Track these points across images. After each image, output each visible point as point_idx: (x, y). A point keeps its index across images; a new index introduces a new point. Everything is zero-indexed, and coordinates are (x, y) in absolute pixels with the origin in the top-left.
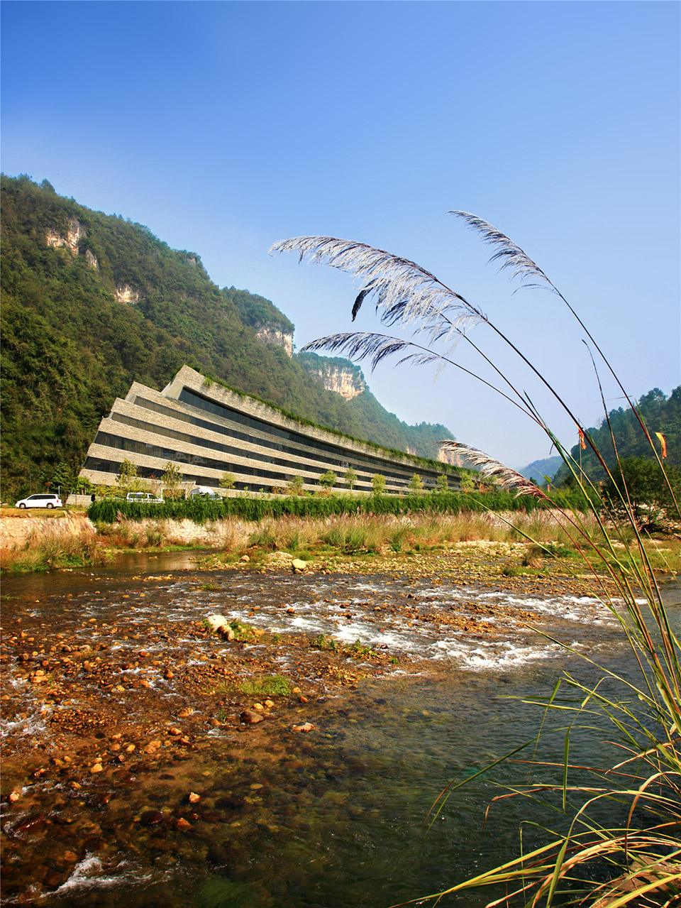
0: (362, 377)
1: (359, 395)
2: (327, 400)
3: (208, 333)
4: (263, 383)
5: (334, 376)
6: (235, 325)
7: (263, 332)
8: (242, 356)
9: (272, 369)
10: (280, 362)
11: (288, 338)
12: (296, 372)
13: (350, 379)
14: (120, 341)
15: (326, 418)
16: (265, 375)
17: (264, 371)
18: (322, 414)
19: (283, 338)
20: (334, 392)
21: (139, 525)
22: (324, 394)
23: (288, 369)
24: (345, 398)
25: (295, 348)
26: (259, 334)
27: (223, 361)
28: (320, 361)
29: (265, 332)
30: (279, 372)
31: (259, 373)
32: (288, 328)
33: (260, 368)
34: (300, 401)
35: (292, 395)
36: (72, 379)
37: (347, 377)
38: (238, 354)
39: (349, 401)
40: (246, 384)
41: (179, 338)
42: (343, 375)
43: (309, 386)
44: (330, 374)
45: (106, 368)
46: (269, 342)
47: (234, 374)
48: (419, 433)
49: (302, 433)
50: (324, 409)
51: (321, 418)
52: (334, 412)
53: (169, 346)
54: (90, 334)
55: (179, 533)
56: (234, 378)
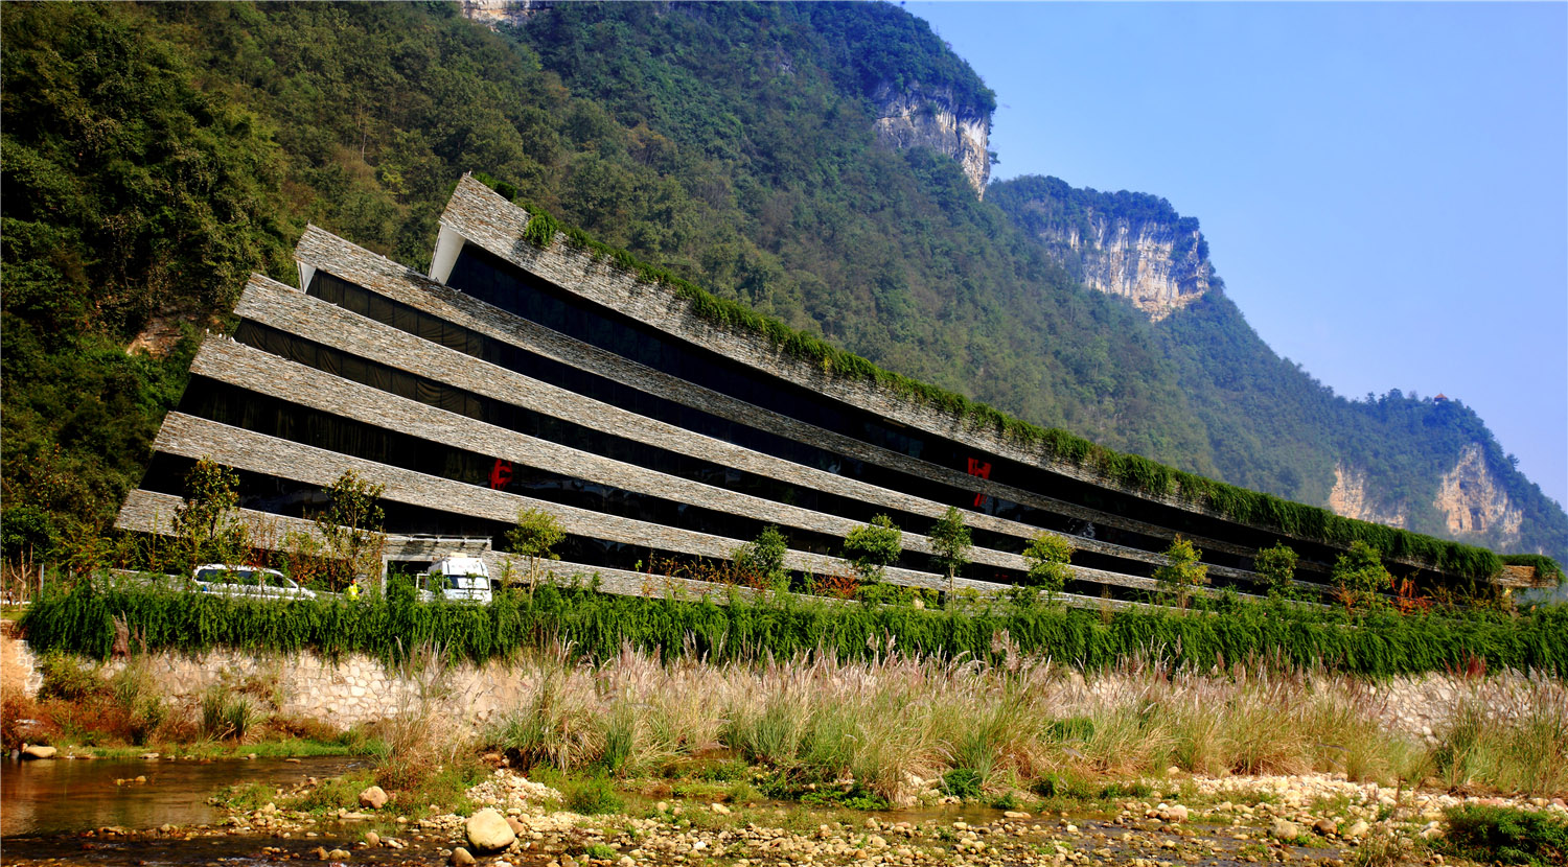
0: (1203, 251)
1: (1192, 306)
2: (1084, 319)
3: (730, 115)
4: (887, 264)
5: (1117, 248)
6: (811, 91)
7: (898, 115)
8: (827, 183)
9: (917, 224)
10: (944, 205)
11: (974, 133)
12: (992, 234)
13: (1163, 258)
14: (452, 131)
15: (1077, 372)
16: (895, 243)
17: (892, 230)
18: (1066, 361)
19: (959, 132)
20: (1115, 296)
21: (195, 668)
22: (1074, 302)
23: (967, 224)
24: (1146, 316)
25: (995, 162)
26: (885, 121)
27: (771, 197)
28: (1073, 204)
29: (905, 113)
30: (937, 234)
31: (875, 235)
32: (976, 103)
33: (880, 221)
34: (998, 320)
35: (973, 301)
36: (254, 230)
37: (1156, 251)
38: (817, 178)
39: (1158, 325)
40: (835, 266)
41: (643, 128)
42: (1144, 245)
43: (1031, 278)
44: (1105, 243)
45: (405, 211)
46: (914, 144)
47: (803, 237)
48: (1379, 426)
49: (835, 396)
50: (1075, 344)
51: (1062, 373)
52: (1102, 355)
53: (606, 151)
54: (366, 109)
55: (323, 699)
56: (800, 249)
